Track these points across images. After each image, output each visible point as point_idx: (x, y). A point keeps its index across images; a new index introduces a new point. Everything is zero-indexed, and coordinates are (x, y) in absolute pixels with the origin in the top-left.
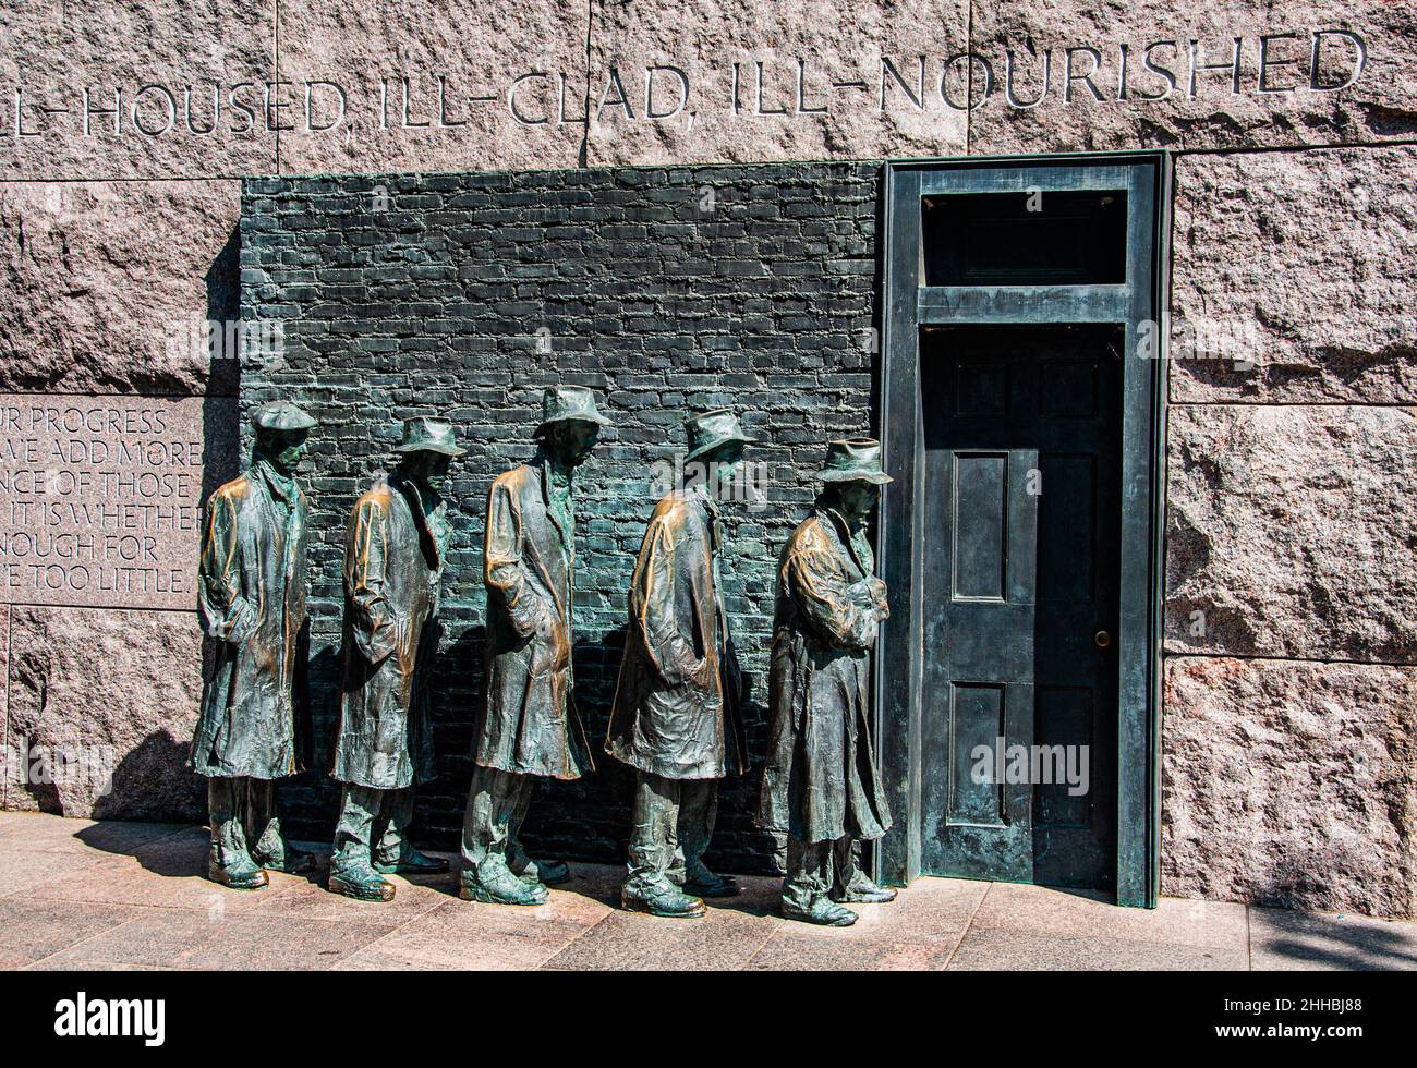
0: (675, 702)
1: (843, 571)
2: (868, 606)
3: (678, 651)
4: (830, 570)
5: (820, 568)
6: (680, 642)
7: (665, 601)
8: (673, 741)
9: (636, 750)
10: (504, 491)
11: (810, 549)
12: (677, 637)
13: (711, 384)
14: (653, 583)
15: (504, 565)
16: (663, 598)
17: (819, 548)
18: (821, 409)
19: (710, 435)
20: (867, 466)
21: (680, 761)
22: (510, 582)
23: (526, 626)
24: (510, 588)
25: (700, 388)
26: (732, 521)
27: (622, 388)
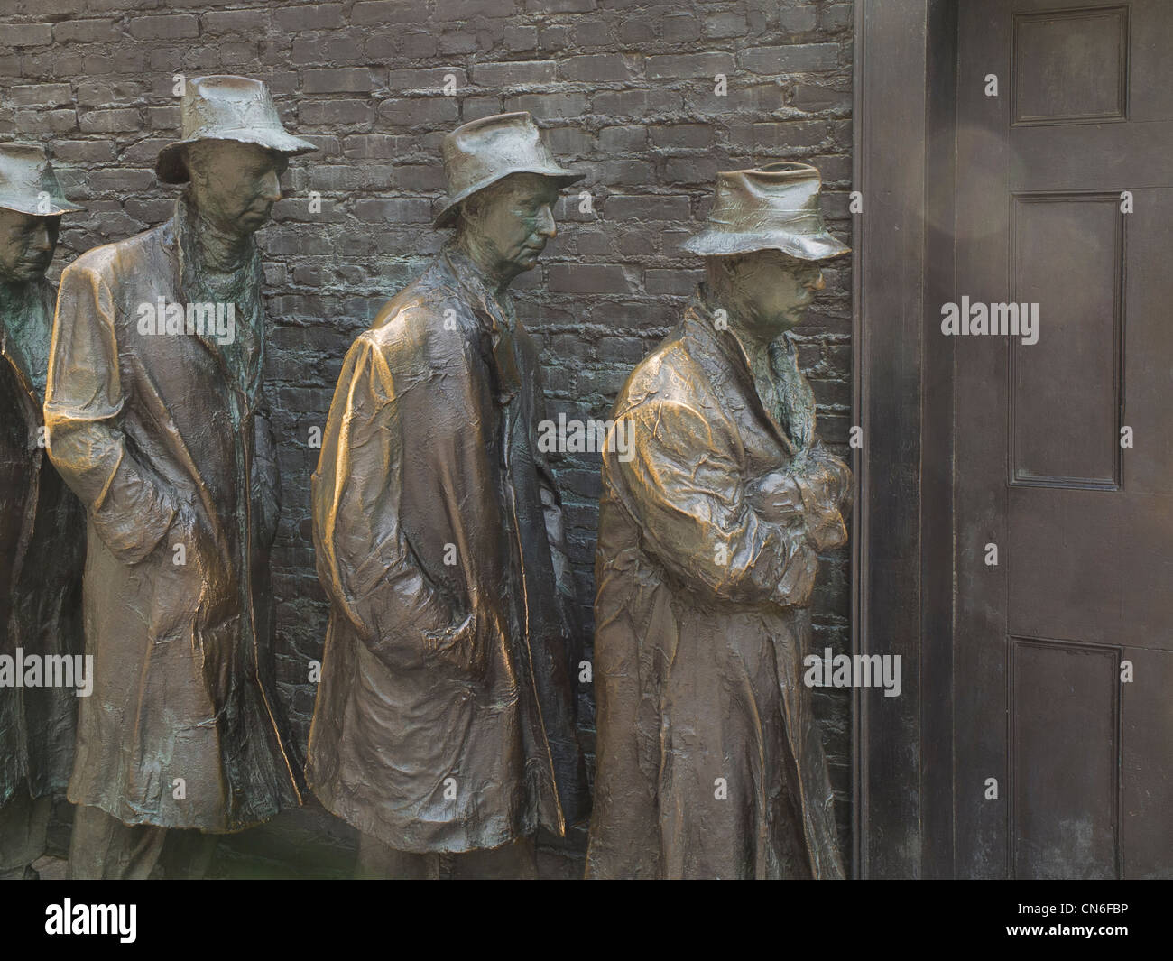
0: (411, 701)
1: (733, 449)
2: (794, 521)
3: (410, 603)
4: (702, 449)
5: (678, 443)
6: (415, 585)
7: (380, 504)
8: (413, 777)
9: (345, 787)
10: (82, 283)
11: (655, 402)
12: (406, 575)
13: (544, 78)
14: (350, 467)
15: (78, 427)
16: (373, 497)
17: (678, 398)
18: (744, 117)
19: (478, 166)
20: (787, 223)
21: (427, 818)
22: (91, 461)
23: (128, 544)
24: (93, 472)
25: (525, 87)
26: (588, 331)
27: (396, 94)
